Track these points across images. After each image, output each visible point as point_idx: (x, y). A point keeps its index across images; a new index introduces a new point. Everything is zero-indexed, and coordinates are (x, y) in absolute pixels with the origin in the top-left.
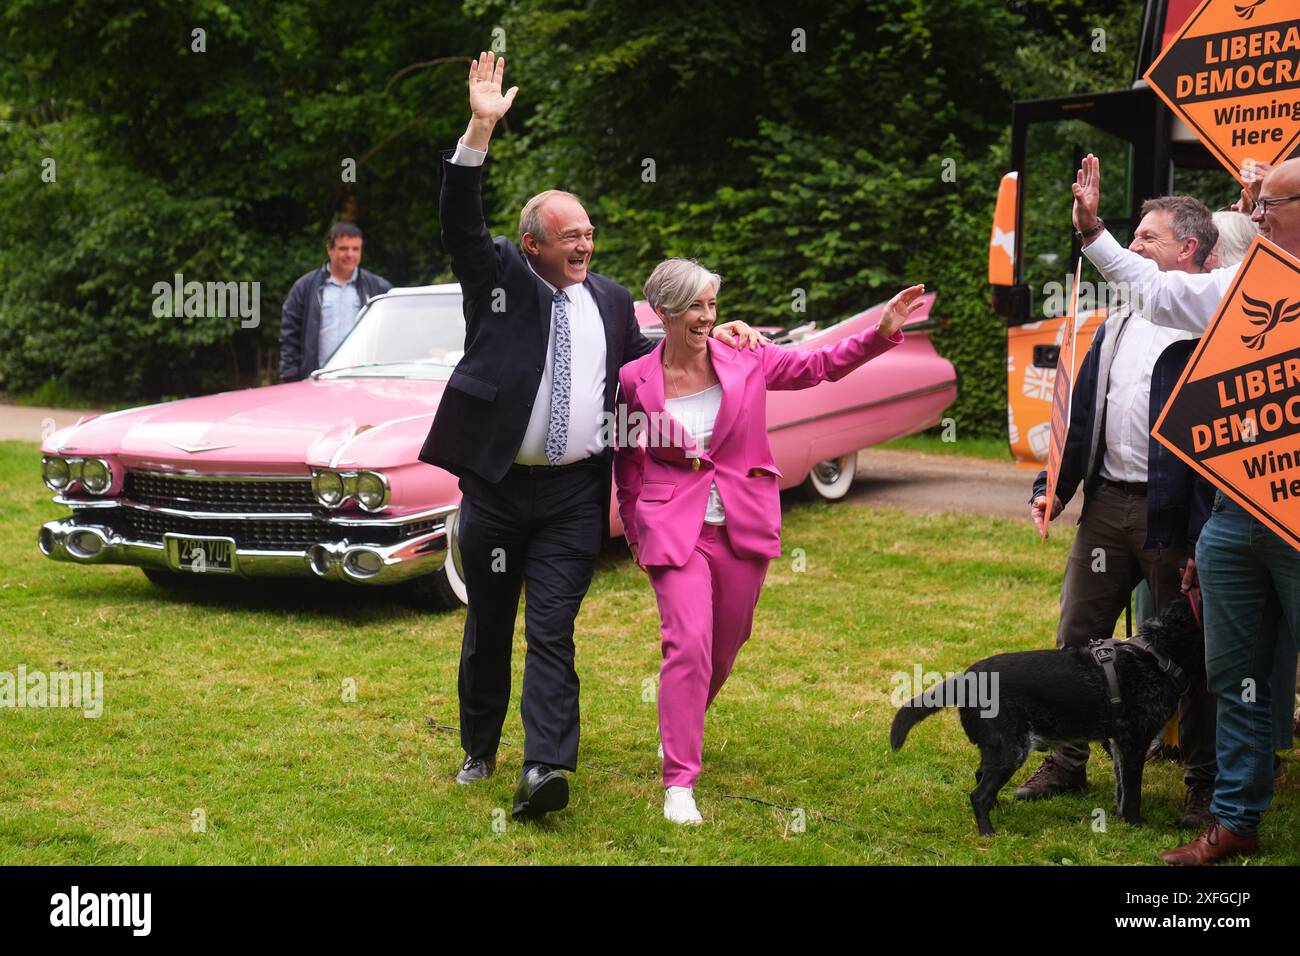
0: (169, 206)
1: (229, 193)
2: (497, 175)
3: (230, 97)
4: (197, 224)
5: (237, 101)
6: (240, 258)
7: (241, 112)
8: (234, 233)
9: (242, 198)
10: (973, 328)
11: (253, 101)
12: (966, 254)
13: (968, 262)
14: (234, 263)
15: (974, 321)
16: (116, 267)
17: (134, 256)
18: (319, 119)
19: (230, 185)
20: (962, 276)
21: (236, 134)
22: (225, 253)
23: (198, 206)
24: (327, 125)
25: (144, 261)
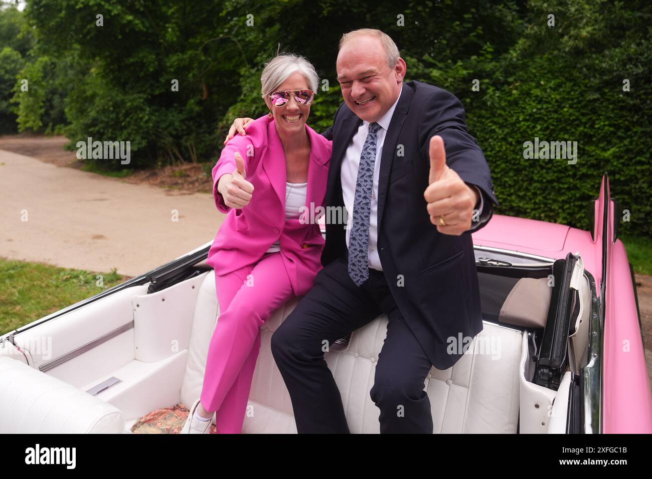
0: (120, 97)
1: (144, 92)
2: (242, 81)
3: (141, 55)
4: (129, 104)
5: (144, 57)
6: (147, 118)
7: (145, 60)
8: (144, 107)
9: (149, 94)
10: (501, 158)
11: (150, 56)
12: (493, 115)
13: (495, 120)
14: (144, 120)
15: (500, 154)
16: (102, 122)
17: (109, 117)
18: (174, 62)
19: (144, 89)
20: (494, 127)
21: (145, 70)
22: (141, 116)
23: (131, 97)
24: (177, 64)
25: (112, 119)
